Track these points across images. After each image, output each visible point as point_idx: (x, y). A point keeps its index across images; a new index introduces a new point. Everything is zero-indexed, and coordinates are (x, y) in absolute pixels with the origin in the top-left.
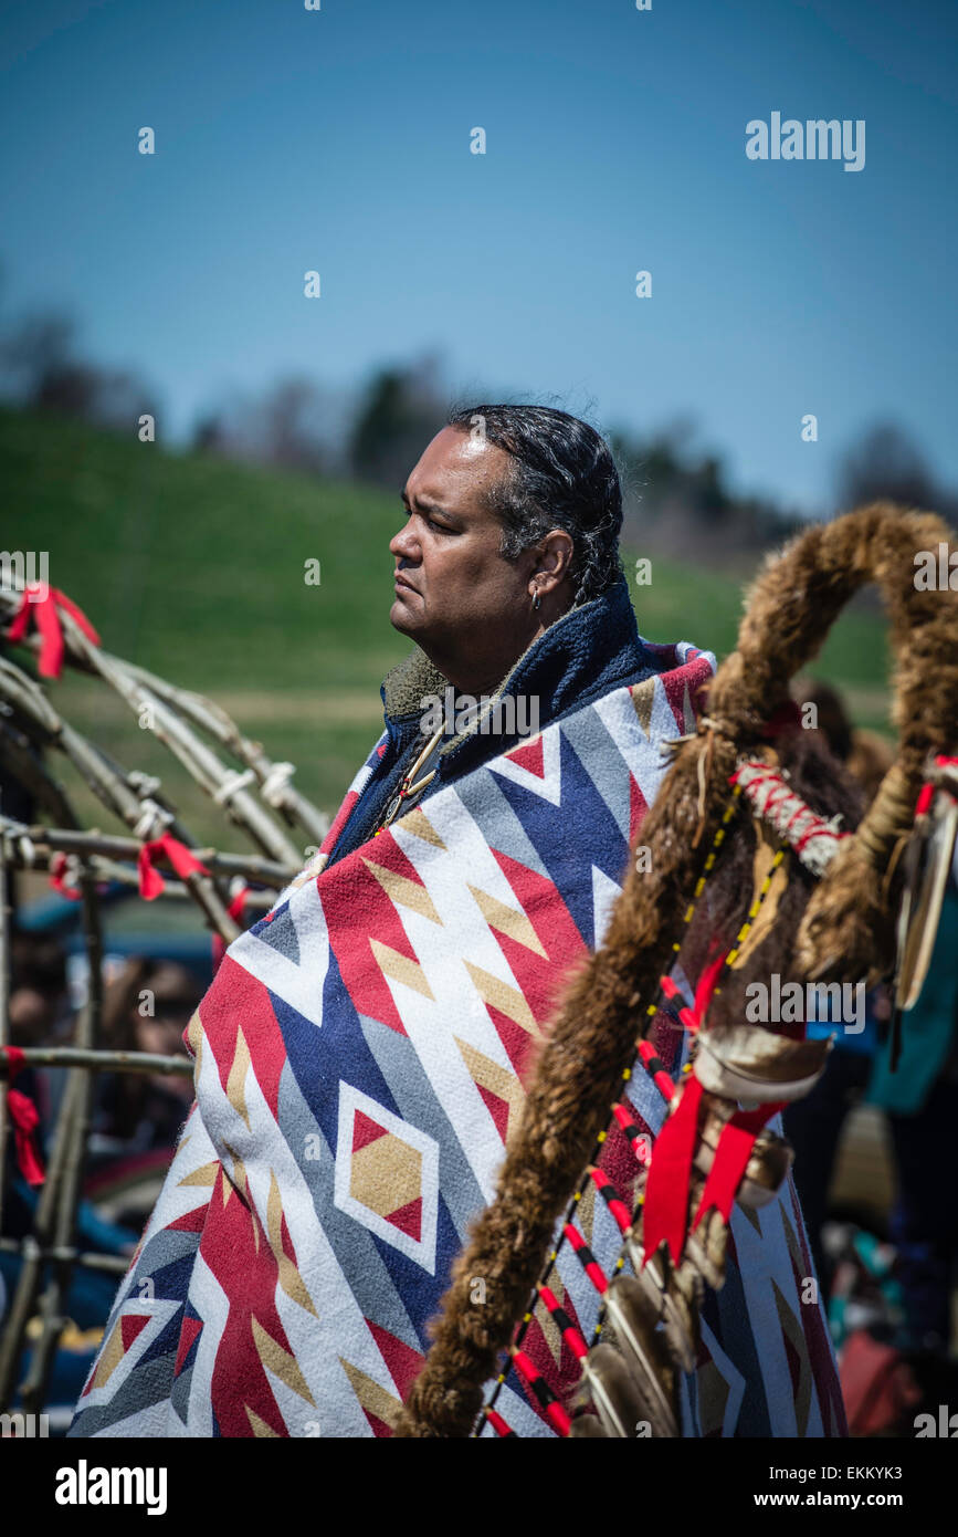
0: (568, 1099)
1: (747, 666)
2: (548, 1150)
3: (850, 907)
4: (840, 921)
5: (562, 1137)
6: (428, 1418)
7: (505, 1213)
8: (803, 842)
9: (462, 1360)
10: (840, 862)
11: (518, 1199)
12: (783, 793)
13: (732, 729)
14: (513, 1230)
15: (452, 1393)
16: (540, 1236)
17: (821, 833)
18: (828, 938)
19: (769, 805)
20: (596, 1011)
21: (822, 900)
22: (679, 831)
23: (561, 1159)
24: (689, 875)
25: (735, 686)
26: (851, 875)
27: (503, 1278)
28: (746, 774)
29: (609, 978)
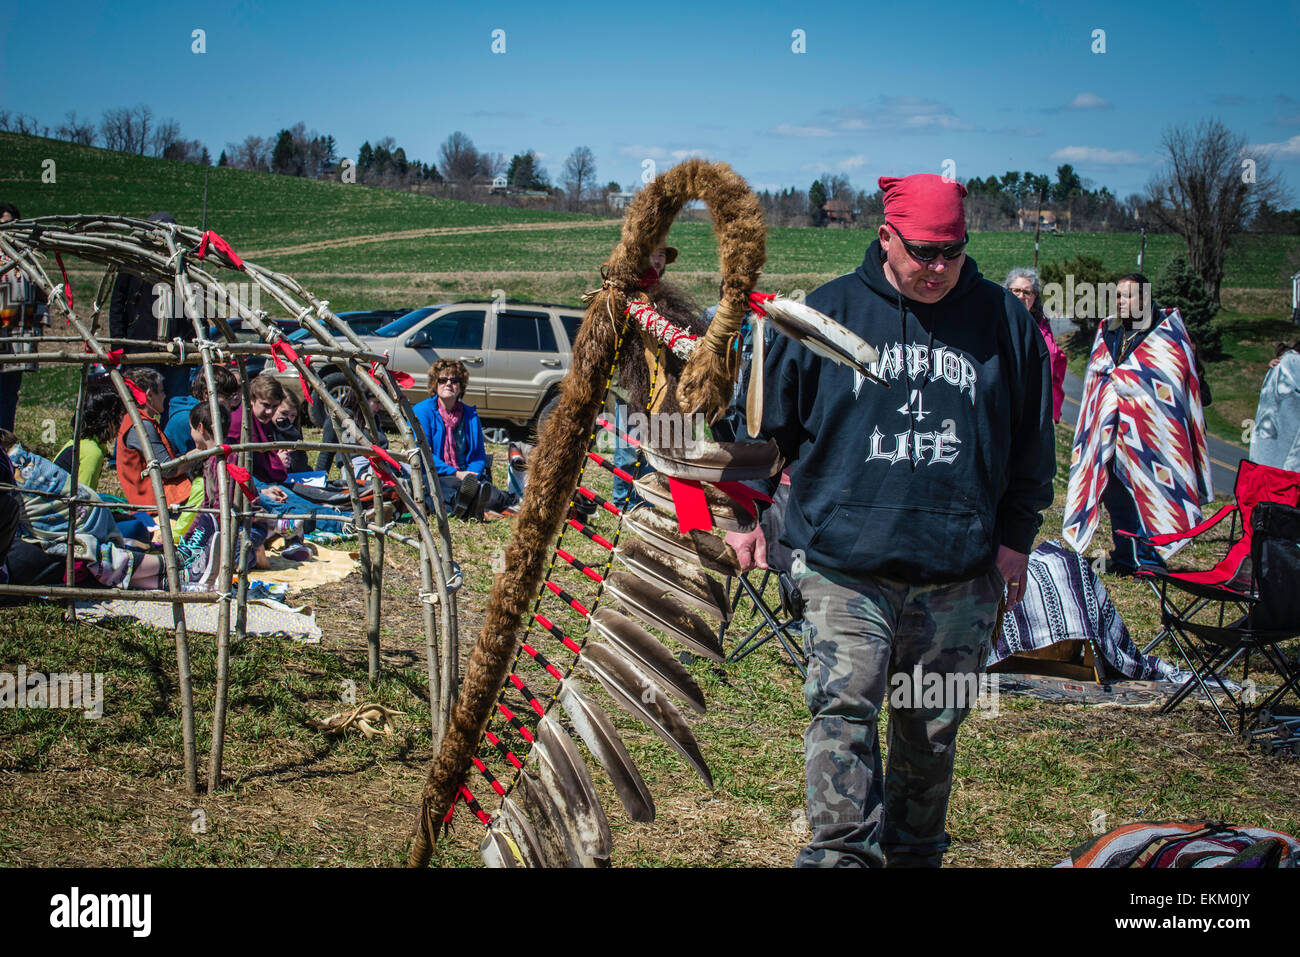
0: (551, 486)
1: (628, 251)
2: (542, 513)
3: (706, 376)
4: (701, 384)
5: (549, 506)
6: (490, 650)
7: (521, 546)
8: (672, 342)
9: (504, 620)
10: (697, 352)
11: (527, 539)
12: (656, 317)
13: (623, 284)
14: (526, 555)
15: (501, 637)
16: (540, 555)
17: (680, 337)
18: (695, 394)
19: (649, 324)
20: (562, 440)
21: (690, 374)
22: (599, 342)
23: (549, 517)
24: (606, 364)
25: (623, 261)
26: (704, 360)
27: (522, 579)
28: (634, 308)
29: (566, 421)
